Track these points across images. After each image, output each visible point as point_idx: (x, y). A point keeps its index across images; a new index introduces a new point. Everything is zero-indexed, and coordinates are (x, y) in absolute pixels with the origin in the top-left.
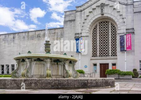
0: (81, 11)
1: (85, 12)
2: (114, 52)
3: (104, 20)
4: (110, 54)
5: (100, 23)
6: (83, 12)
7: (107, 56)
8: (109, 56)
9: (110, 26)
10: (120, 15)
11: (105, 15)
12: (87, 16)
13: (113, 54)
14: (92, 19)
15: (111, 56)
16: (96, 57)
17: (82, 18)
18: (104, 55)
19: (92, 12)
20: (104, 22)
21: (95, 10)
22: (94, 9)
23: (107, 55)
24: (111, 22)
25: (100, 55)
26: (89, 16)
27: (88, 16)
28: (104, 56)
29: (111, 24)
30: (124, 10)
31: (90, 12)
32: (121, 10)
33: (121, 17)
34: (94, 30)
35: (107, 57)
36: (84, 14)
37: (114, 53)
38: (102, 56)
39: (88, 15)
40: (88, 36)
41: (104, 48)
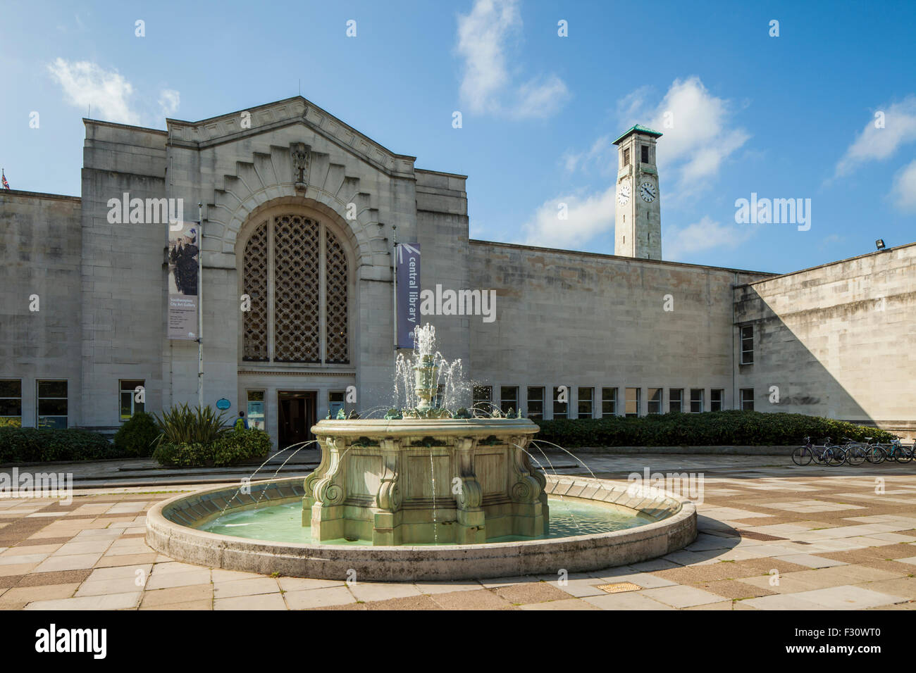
0: (198, 147)
1: (218, 157)
2: (337, 345)
3: (298, 212)
4: (323, 355)
5: (280, 220)
6: (207, 154)
7: (308, 361)
8: (319, 361)
9: (323, 240)
10: (372, 210)
11: (310, 194)
12: (227, 176)
13: (332, 356)
14: (251, 196)
15: (328, 361)
16: (261, 364)
17: (199, 182)
18: (297, 355)
19: (251, 165)
20: (297, 221)
21: (267, 162)
22: (262, 156)
23: (308, 355)
24: (328, 226)
25: (281, 354)
26: (240, 184)
27: (232, 179)
28: (297, 360)
29: (328, 234)
30: (386, 194)
31: (243, 165)
32: (372, 192)
33: (375, 219)
34: (250, 243)
35: (311, 365)
36: (214, 169)
37: (337, 351)
38: (286, 360)
39: (233, 173)
40: (234, 269)
41: (297, 328)
